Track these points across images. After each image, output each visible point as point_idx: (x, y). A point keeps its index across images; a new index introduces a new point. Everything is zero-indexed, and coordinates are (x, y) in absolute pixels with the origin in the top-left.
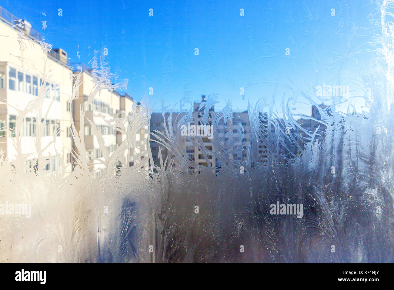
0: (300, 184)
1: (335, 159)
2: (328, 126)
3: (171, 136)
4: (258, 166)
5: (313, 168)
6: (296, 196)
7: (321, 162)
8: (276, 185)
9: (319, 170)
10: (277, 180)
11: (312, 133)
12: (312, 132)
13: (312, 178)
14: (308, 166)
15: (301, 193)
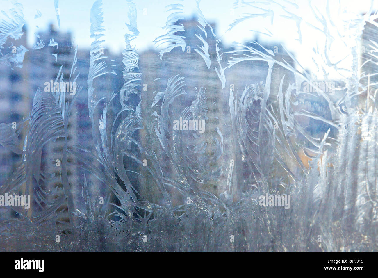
0: (301, 223)
1: (348, 181)
2: (340, 130)
3: (105, 156)
4: (244, 199)
5: (319, 197)
6: (295, 244)
7: (329, 187)
8: (269, 228)
9: (327, 200)
10: (270, 220)
11: (319, 142)
12: (319, 139)
13: (318, 212)
14: (312, 195)
15: (302, 239)
